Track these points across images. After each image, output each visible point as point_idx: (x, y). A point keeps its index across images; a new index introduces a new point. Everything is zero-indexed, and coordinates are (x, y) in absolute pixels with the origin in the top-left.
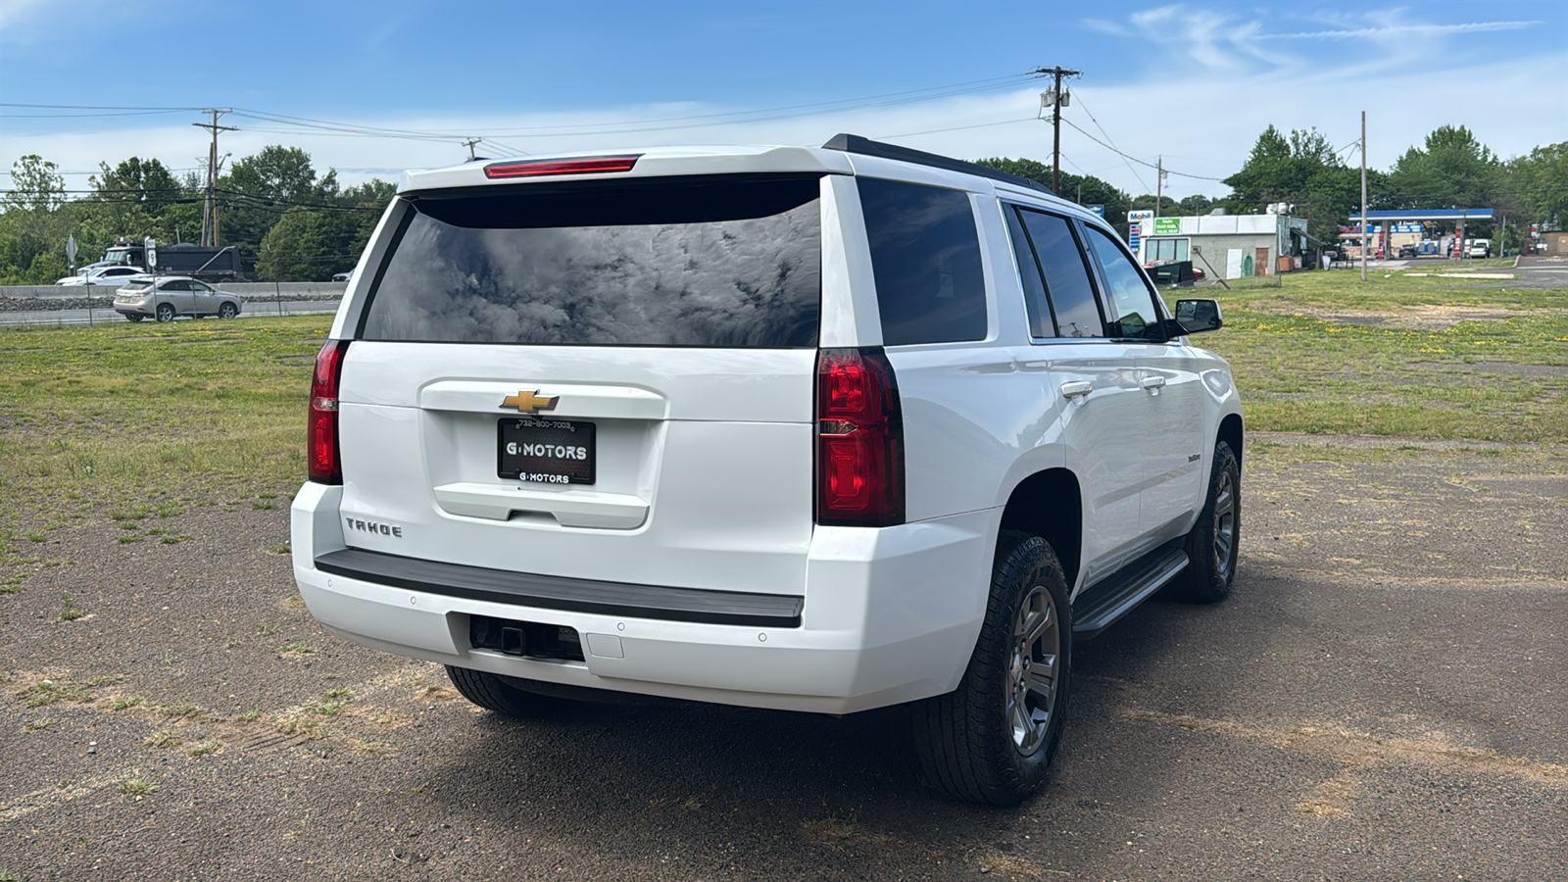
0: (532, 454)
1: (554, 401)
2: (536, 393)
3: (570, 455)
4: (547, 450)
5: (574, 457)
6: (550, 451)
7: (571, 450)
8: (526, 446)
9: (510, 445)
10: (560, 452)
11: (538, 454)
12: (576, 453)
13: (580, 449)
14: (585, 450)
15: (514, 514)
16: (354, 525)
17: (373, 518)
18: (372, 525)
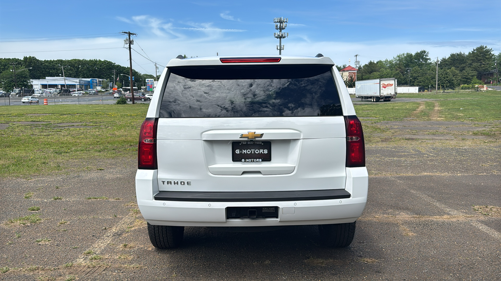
0: (246, 153)
1: (262, 135)
2: (255, 133)
3: (261, 152)
4: (252, 151)
5: (263, 153)
6: (253, 152)
7: (261, 151)
8: (243, 150)
9: (237, 150)
10: (257, 151)
11: (248, 153)
12: (263, 152)
13: (265, 150)
14: (267, 150)
15: (244, 173)
16: (166, 183)
17: (176, 179)
18: (176, 182)
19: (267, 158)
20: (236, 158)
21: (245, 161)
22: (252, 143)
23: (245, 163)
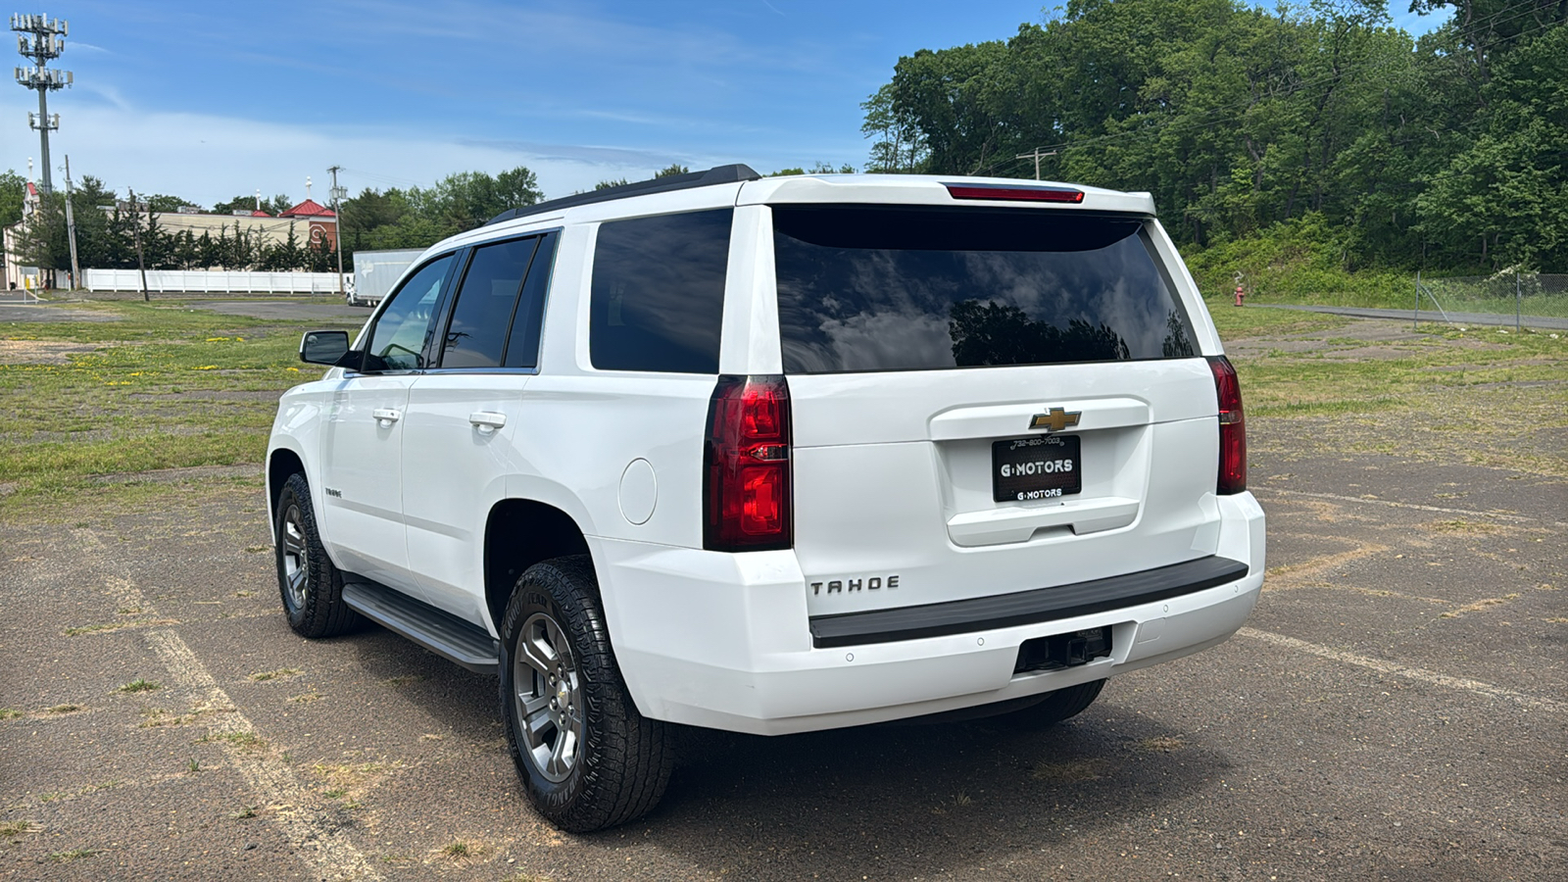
0: (1024, 473)
1: (1077, 415)
2: (1063, 409)
3: (1058, 469)
4: (1037, 467)
5: (1062, 470)
6: (1040, 468)
7: (1059, 463)
8: (1018, 466)
9: (1003, 468)
10: (1049, 467)
11: (1030, 473)
12: (1063, 466)
13: (1067, 461)
14: (1071, 462)
15: (1037, 533)
16: (824, 589)
17: (855, 574)
18: (855, 582)
19: (1071, 484)
20: (1005, 492)
21: (1025, 499)
22: (1038, 443)
23: (1026, 502)
